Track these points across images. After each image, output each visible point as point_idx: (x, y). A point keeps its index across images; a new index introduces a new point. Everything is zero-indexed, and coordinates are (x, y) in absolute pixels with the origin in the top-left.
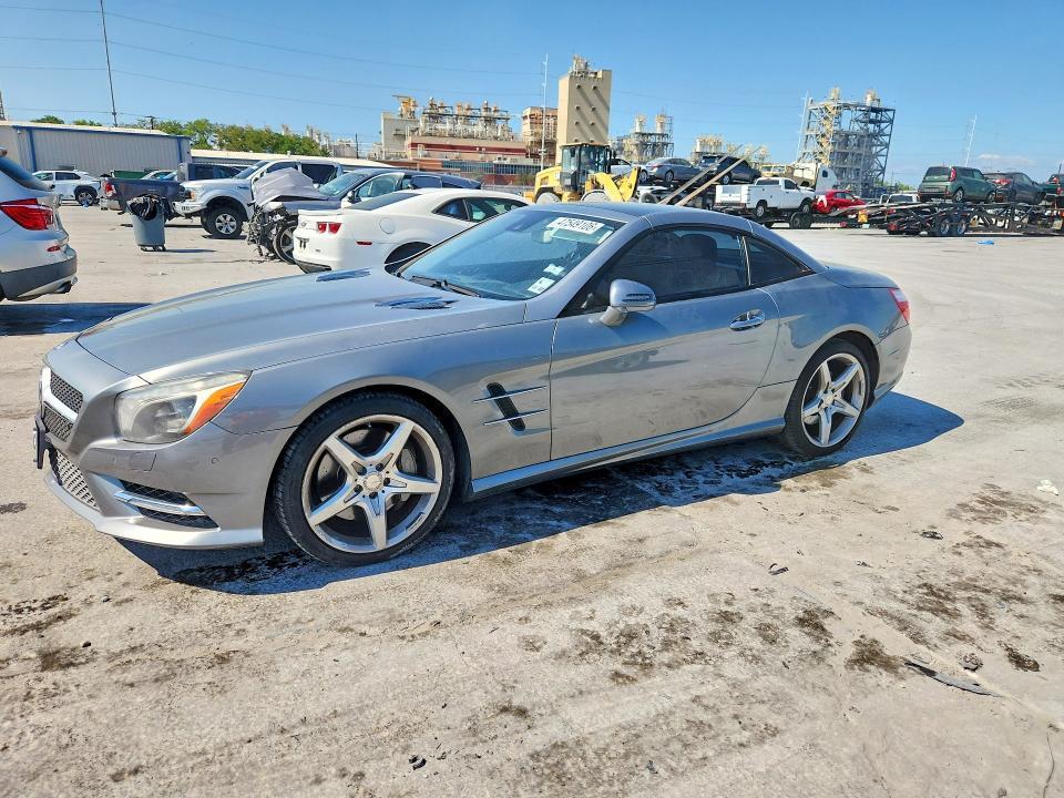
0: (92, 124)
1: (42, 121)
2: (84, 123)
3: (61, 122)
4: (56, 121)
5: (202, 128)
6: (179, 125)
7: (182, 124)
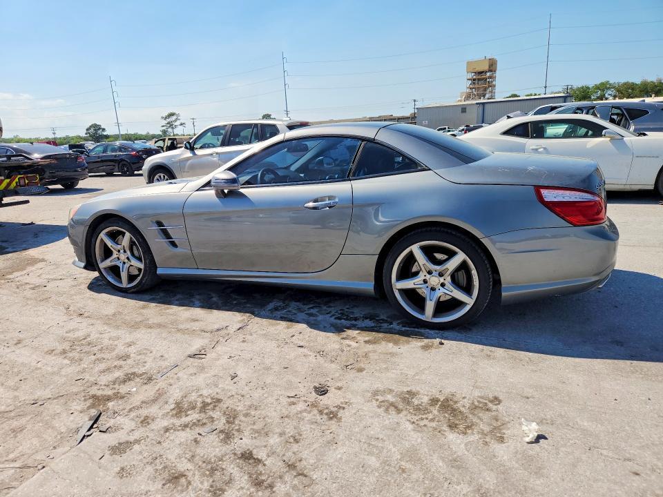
0: (535, 95)
1: (510, 97)
2: (531, 95)
3: (519, 96)
4: (515, 96)
5: (603, 87)
6: (588, 88)
7: (591, 86)
